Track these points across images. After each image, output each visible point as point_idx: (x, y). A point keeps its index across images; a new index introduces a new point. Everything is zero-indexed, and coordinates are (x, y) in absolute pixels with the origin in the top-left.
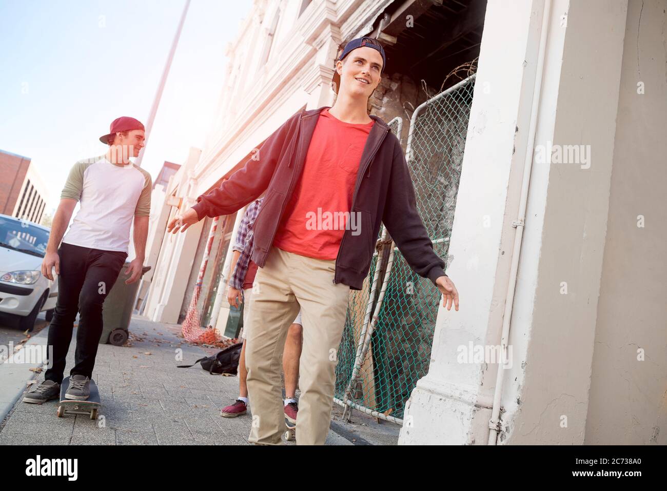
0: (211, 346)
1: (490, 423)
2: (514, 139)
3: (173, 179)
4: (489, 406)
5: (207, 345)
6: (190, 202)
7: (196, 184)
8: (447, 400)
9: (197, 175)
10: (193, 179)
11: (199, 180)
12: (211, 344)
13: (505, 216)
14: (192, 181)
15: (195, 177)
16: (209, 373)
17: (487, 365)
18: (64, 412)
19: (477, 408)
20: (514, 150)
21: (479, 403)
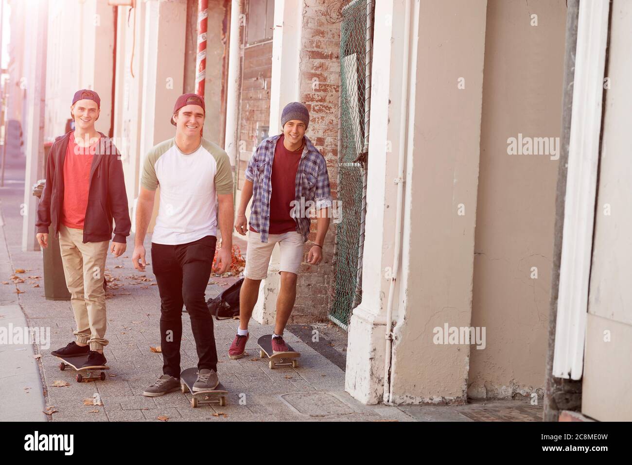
1: (386, 335)
2: (389, 110)
4: (384, 324)
17: (384, 293)
18: (197, 403)
19: (375, 326)
20: (389, 121)
21: (376, 322)
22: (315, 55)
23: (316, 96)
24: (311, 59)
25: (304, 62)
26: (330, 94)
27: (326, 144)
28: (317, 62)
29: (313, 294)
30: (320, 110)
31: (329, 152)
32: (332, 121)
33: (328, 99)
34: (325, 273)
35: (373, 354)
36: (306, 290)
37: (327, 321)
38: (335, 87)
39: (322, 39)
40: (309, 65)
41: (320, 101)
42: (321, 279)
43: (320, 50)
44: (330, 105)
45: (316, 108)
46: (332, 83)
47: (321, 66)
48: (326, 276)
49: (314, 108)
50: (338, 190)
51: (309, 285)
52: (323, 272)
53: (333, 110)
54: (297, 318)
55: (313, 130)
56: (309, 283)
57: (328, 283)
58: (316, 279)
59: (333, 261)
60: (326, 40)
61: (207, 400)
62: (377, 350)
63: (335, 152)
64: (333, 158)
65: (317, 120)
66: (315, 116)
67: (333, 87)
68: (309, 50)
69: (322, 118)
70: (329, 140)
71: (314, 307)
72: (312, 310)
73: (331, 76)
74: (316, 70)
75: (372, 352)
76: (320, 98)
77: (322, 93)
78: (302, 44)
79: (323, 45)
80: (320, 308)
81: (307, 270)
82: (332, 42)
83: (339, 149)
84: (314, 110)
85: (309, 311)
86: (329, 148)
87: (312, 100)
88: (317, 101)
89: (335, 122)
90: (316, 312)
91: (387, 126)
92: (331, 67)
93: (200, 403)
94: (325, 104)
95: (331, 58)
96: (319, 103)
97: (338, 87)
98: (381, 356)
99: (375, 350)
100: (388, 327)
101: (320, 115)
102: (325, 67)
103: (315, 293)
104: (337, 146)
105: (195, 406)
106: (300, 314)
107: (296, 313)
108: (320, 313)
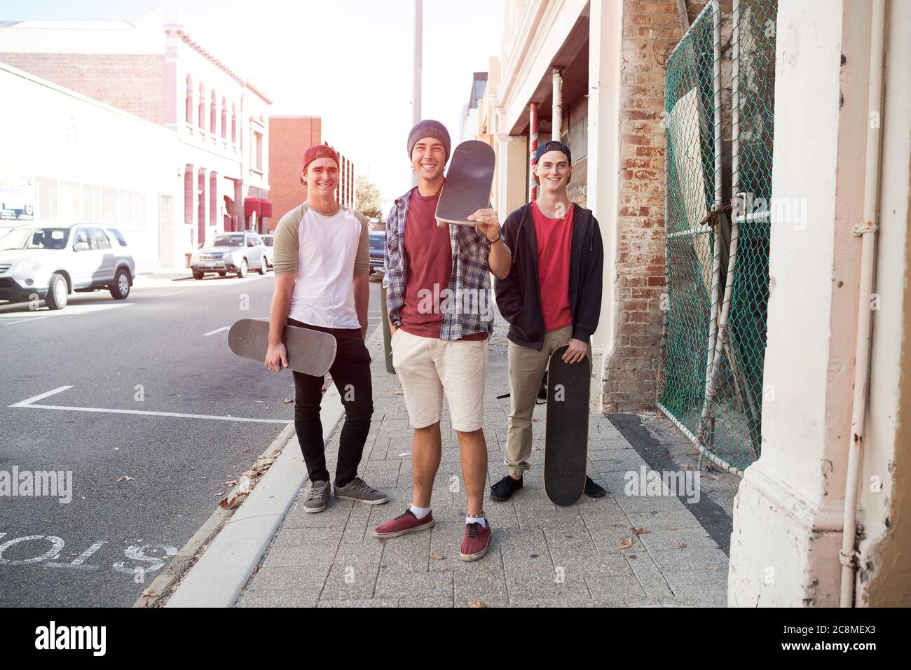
1: (841, 556)
2: (841, 80)
3: (482, 102)
4: (838, 529)
6: (501, 139)
7: (504, 113)
8: (779, 511)
9: (501, 100)
11: (504, 108)
13: (837, 222)
14: (497, 109)
15: (501, 103)
17: (832, 464)
19: (817, 534)
20: (842, 101)
21: (819, 526)
22: (636, 115)
23: (638, 161)
24: (631, 121)
25: (623, 124)
26: (654, 158)
27: (650, 213)
28: (639, 123)
29: (640, 380)
30: (643, 177)
31: (654, 222)
32: (657, 188)
33: (651, 163)
34: (652, 357)
35: (811, 591)
36: (631, 376)
37: (655, 409)
38: (660, 150)
39: (643, 98)
40: (630, 127)
41: (643, 166)
42: (648, 363)
43: (641, 110)
44: (654, 170)
45: (638, 174)
46: (656, 145)
47: (643, 127)
48: (653, 360)
49: (636, 174)
50: (666, 264)
51: (635, 370)
52: (649, 355)
53: (657, 176)
54: (621, 406)
55: (636, 199)
56: (635, 367)
57: (656, 367)
58: (643, 362)
59: (661, 344)
60: (647, 98)
62: (820, 583)
63: (661, 223)
64: (660, 229)
65: (640, 187)
66: (637, 183)
67: (657, 150)
68: (629, 110)
69: (646, 185)
70: (654, 209)
71: (641, 394)
72: (639, 396)
73: (655, 138)
74: (637, 132)
75: (809, 587)
76: (643, 163)
77: (645, 158)
78: (621, 104)
79: (644, 104)
80: (647, 394)
81: (632, 354)
82: (655, 100)
83: (666, 218)
84: (636, 177)
85: (635, 398)
86: (654, 219)
87: (634, 165)
88: (639, 167)
89: (660, 189)
90: (643, 399)
91: (838, 112)
92: (654, 128)
94: (649, 170)
95: (654, 118)
96: (642, 169)
97: (663, 150)
98: (828, 595)
99: (815, 583)
100: (848, 537)
101: (643, 182)
102: (647, 128)
103: (641, 378)
104: (663, 216)
106: (625, 401)
107: (621, 401)
108: (648, 400)
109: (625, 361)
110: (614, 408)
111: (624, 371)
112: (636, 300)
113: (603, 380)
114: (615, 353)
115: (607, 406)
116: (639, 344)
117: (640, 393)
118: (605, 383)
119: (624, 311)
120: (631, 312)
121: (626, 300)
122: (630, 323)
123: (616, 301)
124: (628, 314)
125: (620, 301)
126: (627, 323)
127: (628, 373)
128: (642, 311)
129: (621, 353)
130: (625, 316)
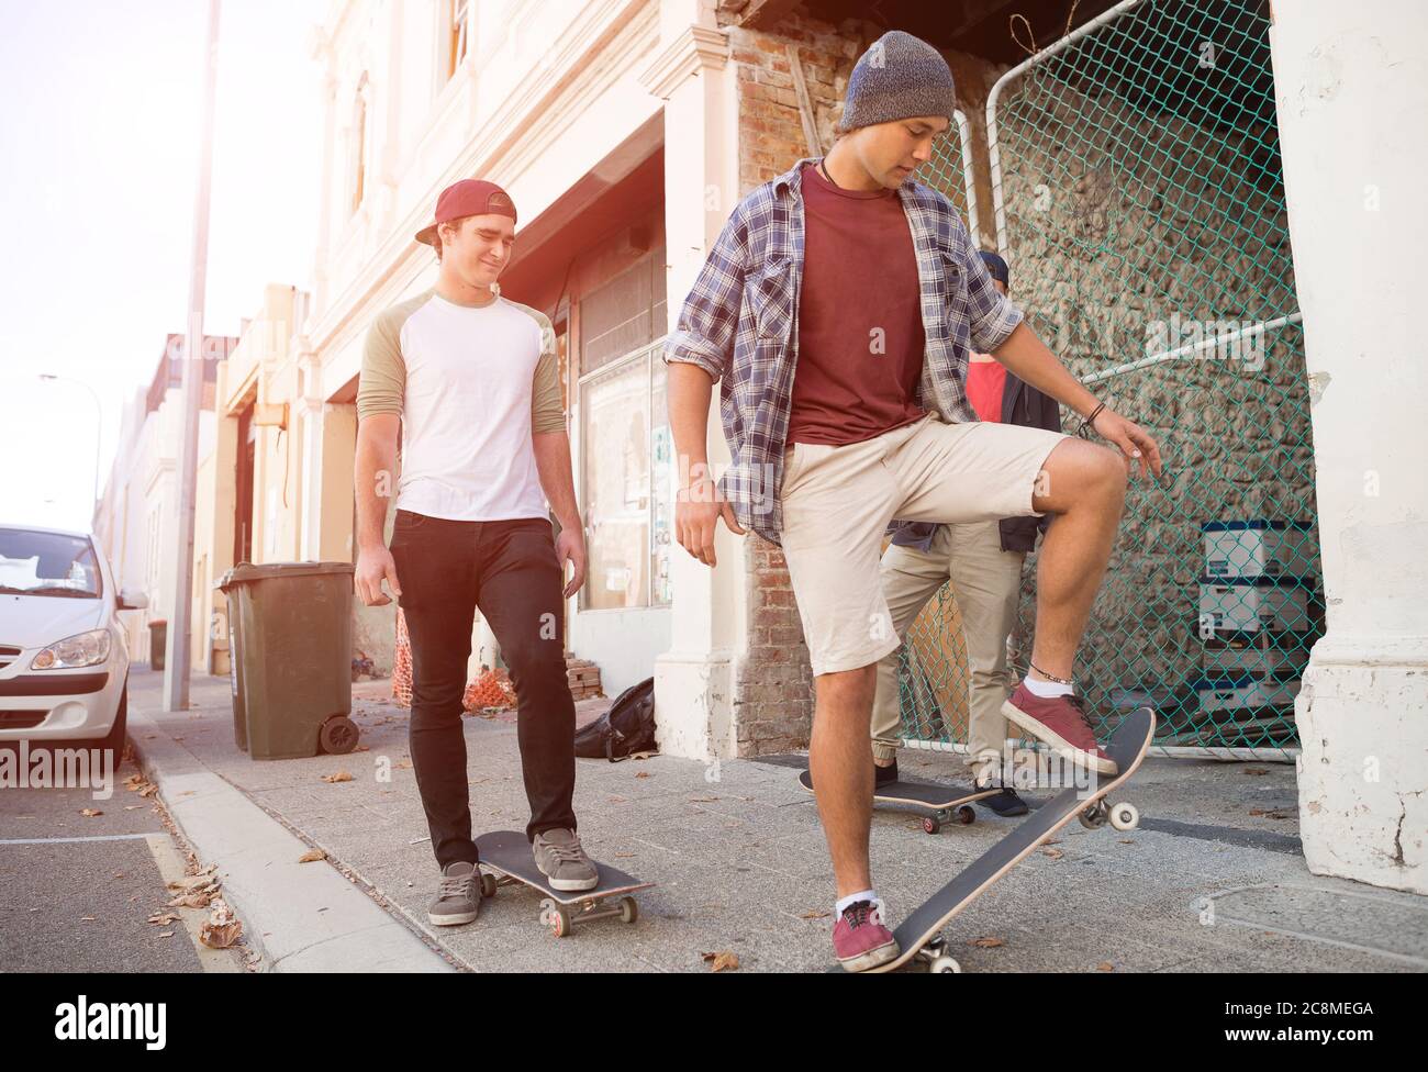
0: (501, 708)
5: (492, 708)
7: (317, 365)
10: (310, 355)
11: (322, 354)
12: (499, 704)
15: (313, 350)
16: (605, 762)
18: (571, 922)
29: (786, 700)
34: (800, 661)
36: (775, 693)
42: (795, 671)
48: (803, 666)
51: (779, 683)
52: (797, 659)
54: (763, 745)
56: (779, 680)
58: (788, 670)
61: (590, 913)
71: (790, 722)
72: (786, 727)
80: (798, 722)
81: (774, 658)
85: (782, 730)
90: (792, 731)
93: (578, 923)
103: (789, 696)
105: (567, 934)
106: (768, 736)
107: (762, 736)
108: (799, 733)
109: (765, 669)
110: (754, 748)
111: (765, 686)
112: (775, 571)
113: (735, 704)
114: (751, 657)
115: (743, 746)
116: (781, 641)
117: (788, 721)
118: (738, 707)
119: (760, 588)
120: (769, 590)
121: (762, 571)
122: (768, 607)
123: (748, 572)
124: (764, 592)
125: (752, 572)
126: (765, 608)
127: (769, 689)
128: (784, 589)
129: (759, 657)
130: (762, 596)
